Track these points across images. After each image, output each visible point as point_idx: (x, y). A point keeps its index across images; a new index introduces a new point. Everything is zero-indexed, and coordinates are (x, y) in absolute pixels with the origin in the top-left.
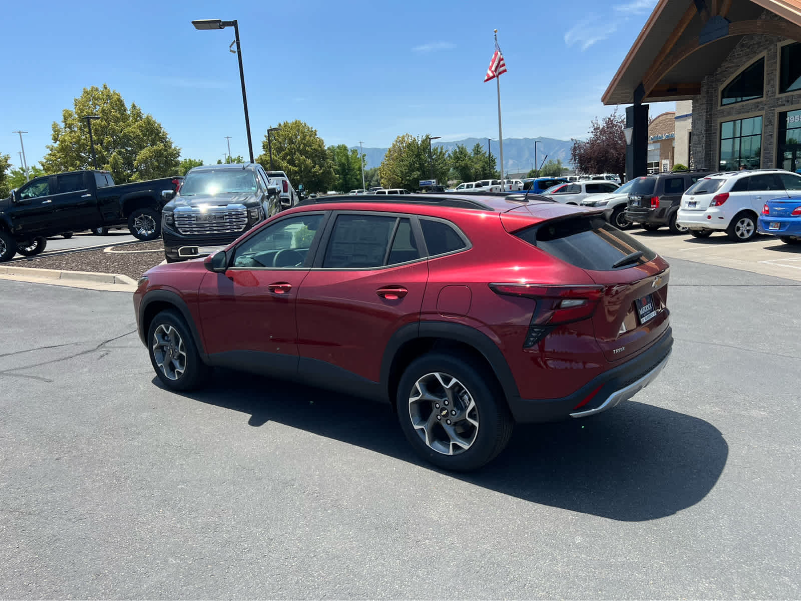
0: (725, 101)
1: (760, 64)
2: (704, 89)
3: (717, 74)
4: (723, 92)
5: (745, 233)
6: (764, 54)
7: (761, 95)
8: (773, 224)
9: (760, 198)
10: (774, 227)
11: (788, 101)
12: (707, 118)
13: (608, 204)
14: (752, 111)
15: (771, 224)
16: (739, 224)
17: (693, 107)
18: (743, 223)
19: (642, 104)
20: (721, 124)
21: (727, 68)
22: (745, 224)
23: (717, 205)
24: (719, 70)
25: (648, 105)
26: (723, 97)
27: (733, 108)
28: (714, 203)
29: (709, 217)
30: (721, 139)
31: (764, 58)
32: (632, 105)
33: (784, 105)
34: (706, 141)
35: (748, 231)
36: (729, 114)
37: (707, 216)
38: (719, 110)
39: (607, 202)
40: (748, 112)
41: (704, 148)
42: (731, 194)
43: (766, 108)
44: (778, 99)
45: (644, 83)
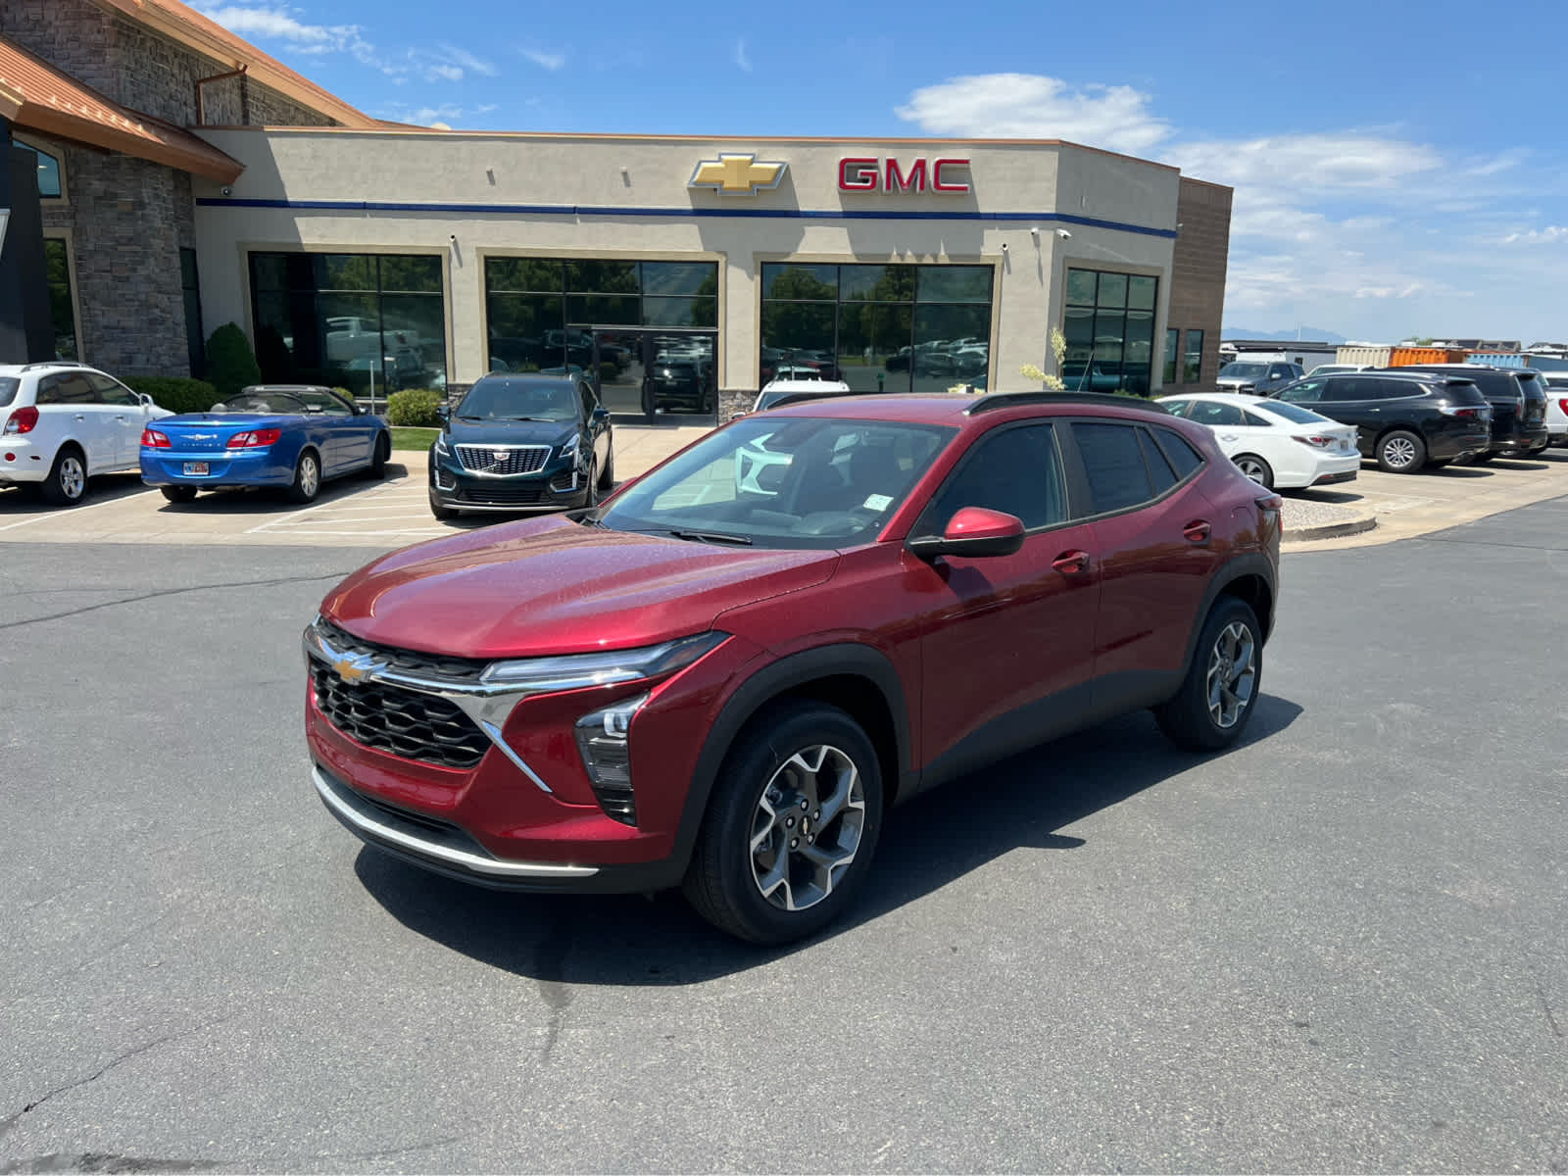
5: (73, 486)
8: (190, 465)
9: (81, 418)
10: (196, 471)
15: (186, 465)
16: (63, 470)
18: (67, 466)
22: (70, 470)
23: (21, 431)
28: (16, 427)
29: (10, 457)
35: (76, 482)
37: (5, 453)
42: (41, 408)
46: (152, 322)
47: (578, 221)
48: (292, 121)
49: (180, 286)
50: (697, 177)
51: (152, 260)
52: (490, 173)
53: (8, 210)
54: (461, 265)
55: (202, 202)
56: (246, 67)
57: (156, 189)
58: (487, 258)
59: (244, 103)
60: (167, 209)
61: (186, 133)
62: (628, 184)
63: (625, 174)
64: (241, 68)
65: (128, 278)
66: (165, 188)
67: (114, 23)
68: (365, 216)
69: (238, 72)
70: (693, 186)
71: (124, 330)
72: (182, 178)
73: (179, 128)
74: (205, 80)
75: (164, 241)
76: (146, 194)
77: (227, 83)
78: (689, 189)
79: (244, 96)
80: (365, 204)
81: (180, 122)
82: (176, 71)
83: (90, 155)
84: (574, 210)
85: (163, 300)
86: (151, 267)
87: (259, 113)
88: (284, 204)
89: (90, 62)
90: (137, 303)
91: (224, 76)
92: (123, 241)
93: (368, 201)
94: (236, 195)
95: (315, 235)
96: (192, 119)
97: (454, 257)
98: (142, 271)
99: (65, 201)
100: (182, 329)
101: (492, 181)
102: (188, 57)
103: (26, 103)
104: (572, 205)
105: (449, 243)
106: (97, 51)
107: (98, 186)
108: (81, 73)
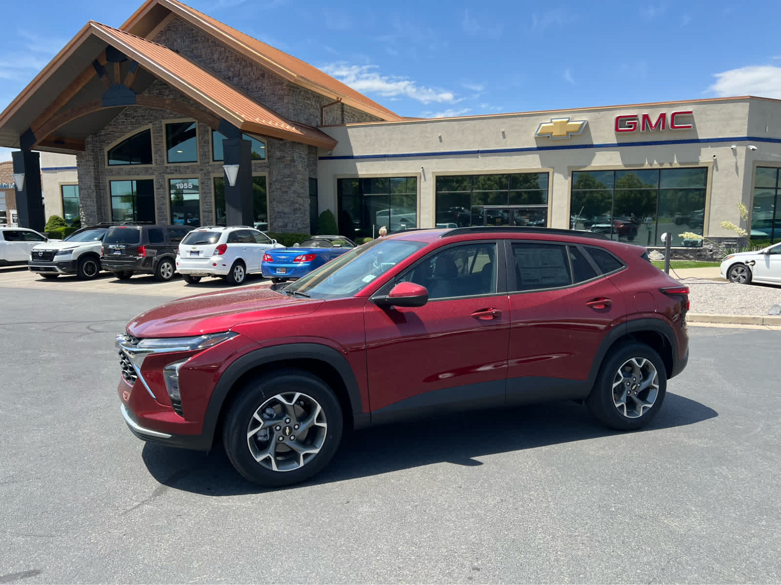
0: (112, 162)
1: (146, 135)
2: (89, 147)
3: (100, 136)
4: (109, 152)
5: (239, 277)
6: (150, 126)
7: (149, 161)
8: (279, 269)
10: (281, 272)
11: (176, 171)
12: (95, 175)
13: (73, 252)
14: (142, 174)
15: (277, 269)
16: (235, 271)
17: (77, 162)
18: (237, 269)
19: (32, 151)
20: (110, 181)
21: (112, 132)
22: (239, 271)
23: (220, 254)
24: (103, 133)
25: (39, 153)
26: (109, 158)
27: (122, 169)
28: (218, 252)
29: (215, 265)
30: (111, 196)
31: (150, 129)
32: (19, 150)
33: (173, 173)
34: (96, 195)
35: (241, 276)
36: (119, 174)
37: (212, 263)
38: (107, 169)
39: (72, 251)
40: (138, 175)
41: (95, 202)
42: (228, 245)
43: (156, 173)
44: (167, 167)
45: (33, 131)
46: (295, 210)
47: (480, 156)
48: (365, 121)
49: (308, 194)
50: (538, 132)
51: (296, 184)
52: (440, 137)
53: (238, 165)
54: (425, 180)
55: (321, 158)
56: (341, 99)
57: (300, 154)
58: (437, 177)
59: (342, 114)
60: (304, 162)
61: (316, 130)
62: (504, 137)
63: (503, 133)
64: (339, 100)
65: (287, 192)
66: (304, 153)
67: (287, 85)
68: (385, 160)
69: (338, 101)
70: (537, 136)
71: (285, 213)
72: (312, 149)
73: (313, 127)
74: (324, 107)
75: (302, 174)
76: (296, 156)
77: (335, 106)
78: (535, 137)
79: (343, 111)
80: (385, 155)
81: (314, 125)
82: (313, 103)
83: (276, 141)
84: (478, 152)
85: (300, 200)
86: (296, 187)
87: (349, 119)
88: (352, 157)
89: (278, 102)
90: (289, 202)
91: (334, 103)
92: (286, 176)
93: (386, 153)
94: (334, 155)
95: (365, 170)
96: (319, 123)
97: (422, 176)
98: (293, 188)
99: (266, 161)
100: (308, 213)
101: (441, 141)
102: (318, 97)
103: (245, 121)
104: (477, 149)
105: (420, 171)
106: (281, 98)
107: (278, 154)
108: (275, 107)
